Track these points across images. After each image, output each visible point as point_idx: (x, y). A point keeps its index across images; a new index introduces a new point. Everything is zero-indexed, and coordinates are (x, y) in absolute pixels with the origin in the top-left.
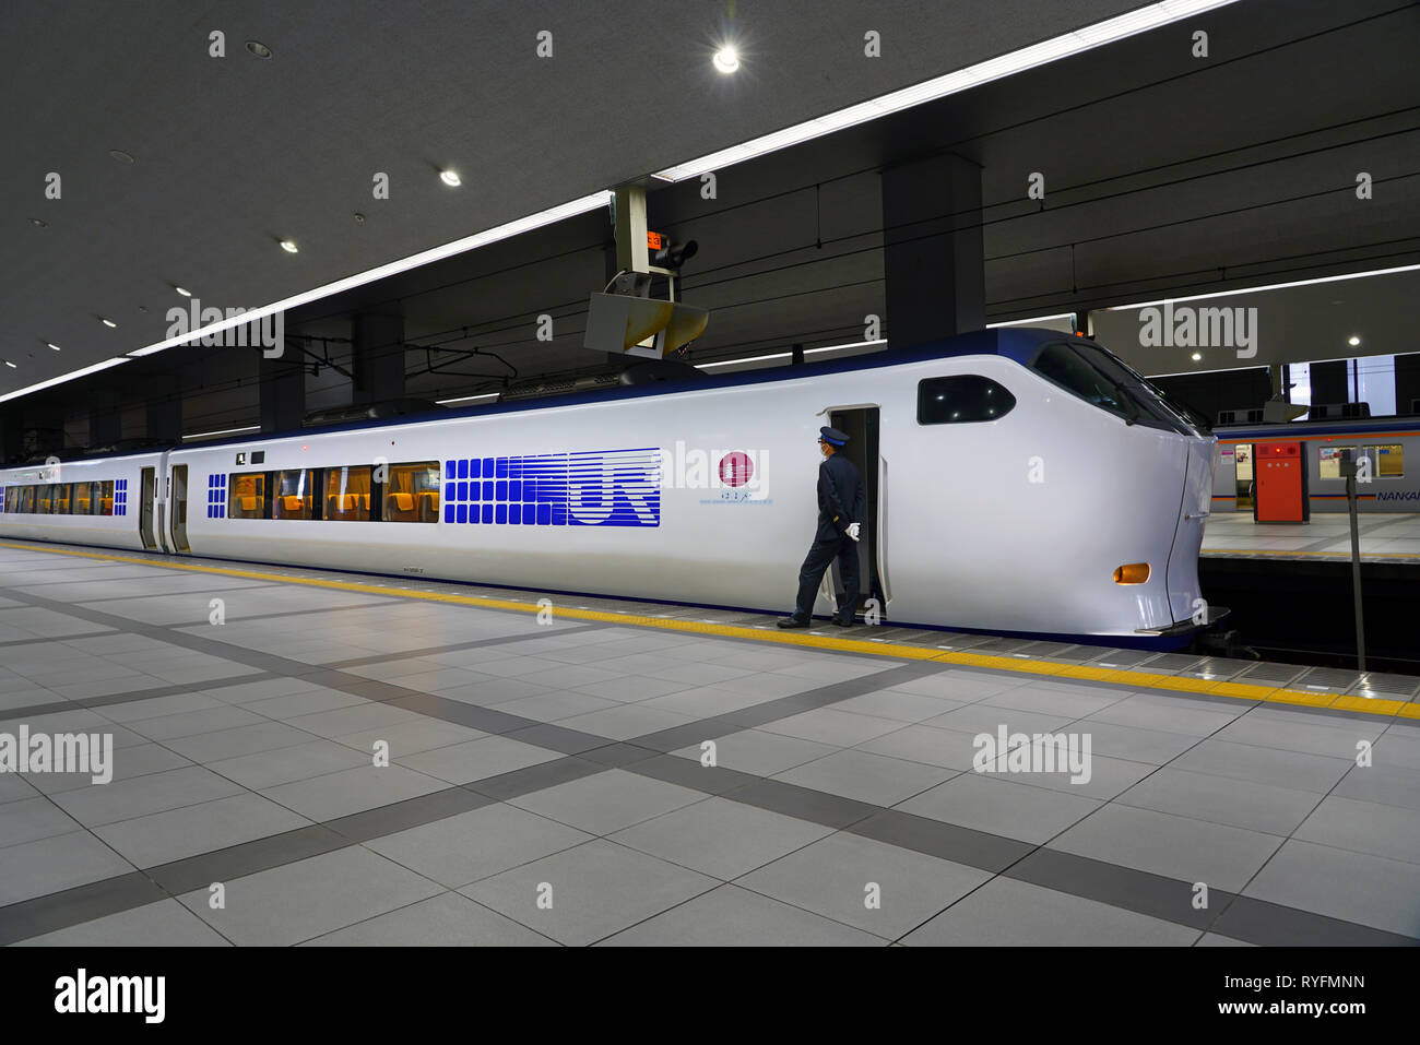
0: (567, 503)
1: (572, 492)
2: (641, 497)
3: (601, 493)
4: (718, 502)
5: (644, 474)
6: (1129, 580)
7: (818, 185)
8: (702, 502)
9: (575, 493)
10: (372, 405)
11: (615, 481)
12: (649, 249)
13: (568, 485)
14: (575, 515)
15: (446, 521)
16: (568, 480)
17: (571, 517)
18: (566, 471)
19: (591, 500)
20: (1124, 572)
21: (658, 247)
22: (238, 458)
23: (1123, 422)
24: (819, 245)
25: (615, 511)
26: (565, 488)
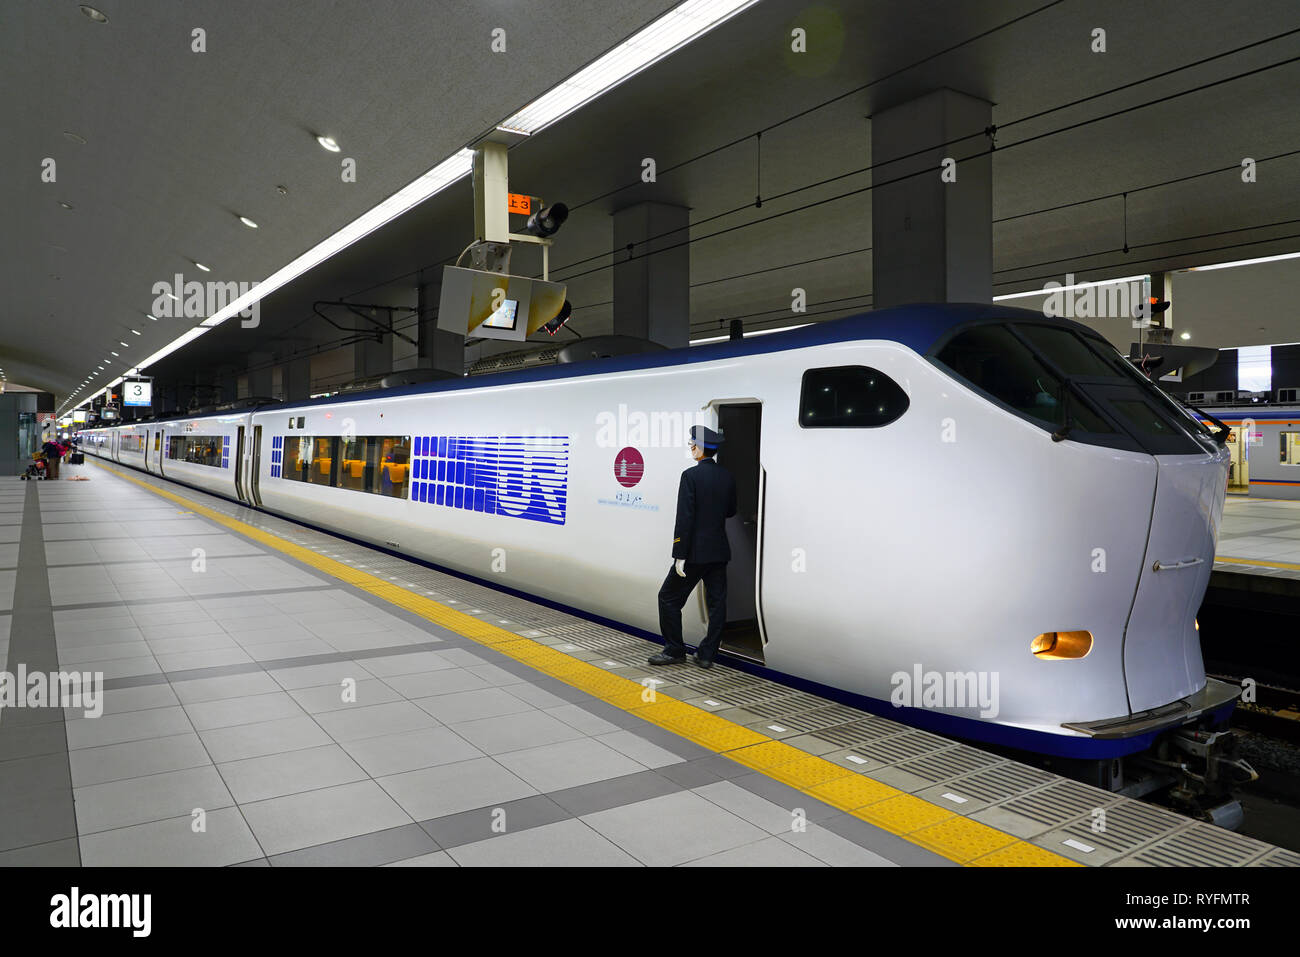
0: (496, 490)
1: (502, 479)
2: (551, 490)
3: (521, 482)
4: (611, 503)
5: (554, 465)
6: (1065, 652)
7: (759, 134)
8: (600, 502)
9: (502, 480)
10: (386, 375)
11: (534, 470)
12: (510, 214)
13: (498, 471)
14: (502, 504)
15: (413, 499)
16: (498, 465)
17: (499, 505)
18: (496, 456)
19: (515, 490)
20: (1060, 639)
21: (527, 212)
22: (290, 421)
23: (1048, 436)
24: (759, 204)
25: (532, 503)
26: (495, 474)
